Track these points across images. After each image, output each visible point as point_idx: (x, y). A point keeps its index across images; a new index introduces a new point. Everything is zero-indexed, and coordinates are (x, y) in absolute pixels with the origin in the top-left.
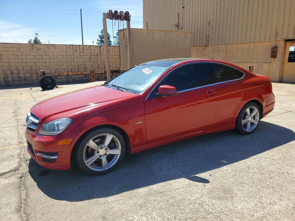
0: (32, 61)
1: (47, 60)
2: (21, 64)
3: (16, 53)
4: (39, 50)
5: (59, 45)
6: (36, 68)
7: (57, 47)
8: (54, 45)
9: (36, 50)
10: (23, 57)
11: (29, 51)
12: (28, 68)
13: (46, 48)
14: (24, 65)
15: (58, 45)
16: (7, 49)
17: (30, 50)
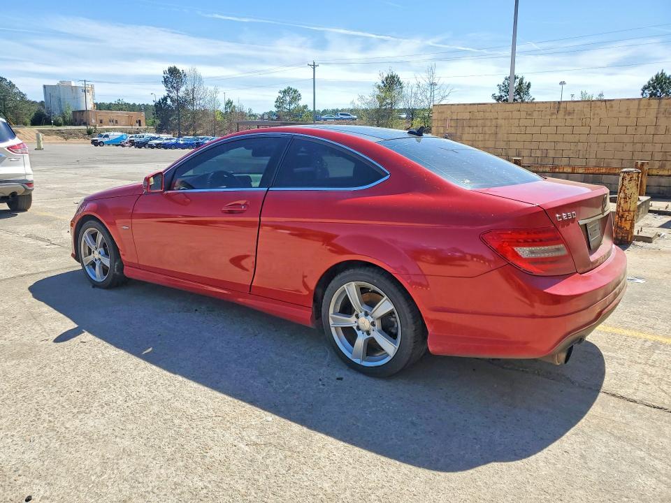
0: (551, 138)
1: (583, 138)
2: (528, 145)
3: (523, 122)
4: (569, 114)
5: (620, 100)
6: (556, 153)
7: (614, 106)
8: (609, 100)
9: (563, 113)
10: (535, 130)
11: (548, 117)
12: (539, 153)
13: (587, 110)
14: (534, 146)
15: (617, 100)
16: (509, 115)
17: (552, 114)
